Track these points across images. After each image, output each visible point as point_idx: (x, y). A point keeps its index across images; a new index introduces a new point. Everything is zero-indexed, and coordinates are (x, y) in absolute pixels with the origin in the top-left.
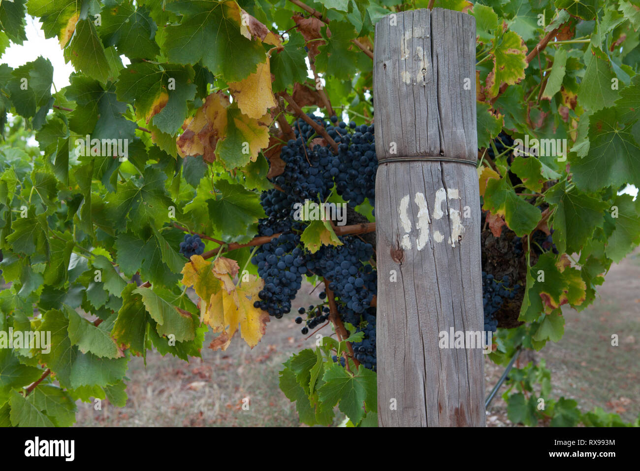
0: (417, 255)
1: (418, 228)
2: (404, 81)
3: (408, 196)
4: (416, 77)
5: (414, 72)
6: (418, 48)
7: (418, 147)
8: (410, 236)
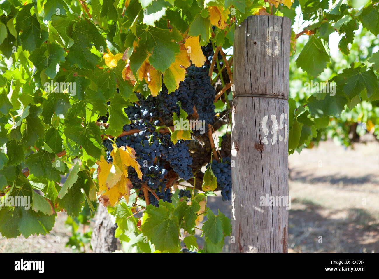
0: (271, 148)
1: (272, 133)
2: (268, 54)
3: (267, 116)
4: (274, 52)
5: (273, 50)
6: (276, 37)
7: (273, 90)
8: (267, 138)
